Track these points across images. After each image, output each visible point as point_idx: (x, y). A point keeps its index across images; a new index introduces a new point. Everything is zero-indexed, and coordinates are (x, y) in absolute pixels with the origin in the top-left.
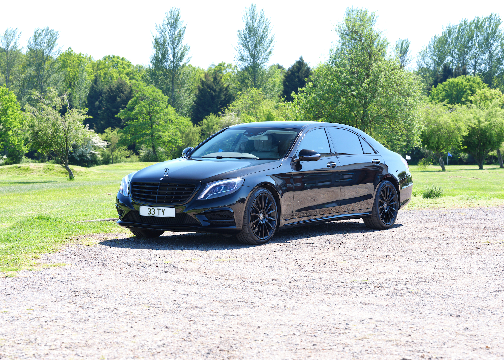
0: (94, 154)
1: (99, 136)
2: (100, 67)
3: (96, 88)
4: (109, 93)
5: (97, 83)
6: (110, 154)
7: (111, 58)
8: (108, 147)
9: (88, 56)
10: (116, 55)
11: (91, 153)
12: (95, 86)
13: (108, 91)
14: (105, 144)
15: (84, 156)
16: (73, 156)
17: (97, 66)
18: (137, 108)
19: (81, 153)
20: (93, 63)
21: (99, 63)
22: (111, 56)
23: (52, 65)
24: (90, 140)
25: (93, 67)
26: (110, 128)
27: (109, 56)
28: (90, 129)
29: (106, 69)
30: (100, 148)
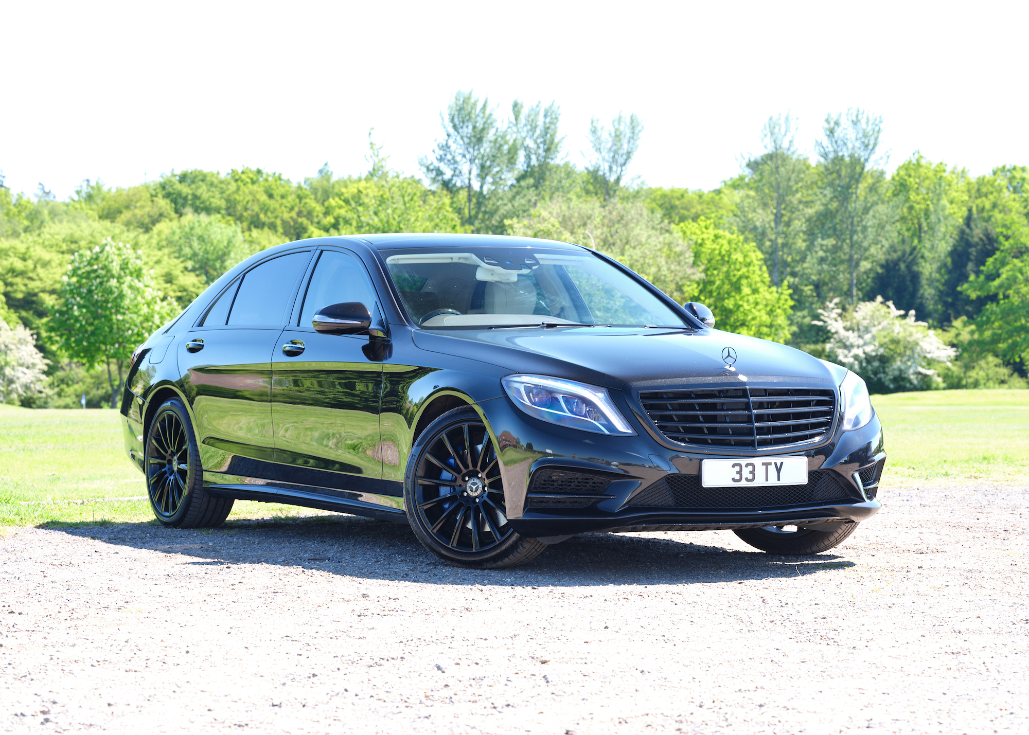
0: (926, 376)
1: (937, 335)
2: (984, 190)
3: (968, 235)
4: (984, 245)
5: (973, 225)
6: (962, 375)
7: (1009, 170)
8: (957, 358)
9: (960, 169)
10: (1019, 165)
11: (920, 373)
12: (967, 231)
13: (981, 239)
14: (952, 352)
15: (904, 379)
16: (880, 379)
17: (979, 190)
18: (1005, 273)
19: (897, 373)
20: (969, 184)
21: (981, 182)
22: (1008, 167)
23: (873, 189)
24: (917, 344)
25: (969, 191)
26: (964, 318)
27: (1004, 167)
28: (917, 320)
29: (995, 194)
30: (939, 362)
